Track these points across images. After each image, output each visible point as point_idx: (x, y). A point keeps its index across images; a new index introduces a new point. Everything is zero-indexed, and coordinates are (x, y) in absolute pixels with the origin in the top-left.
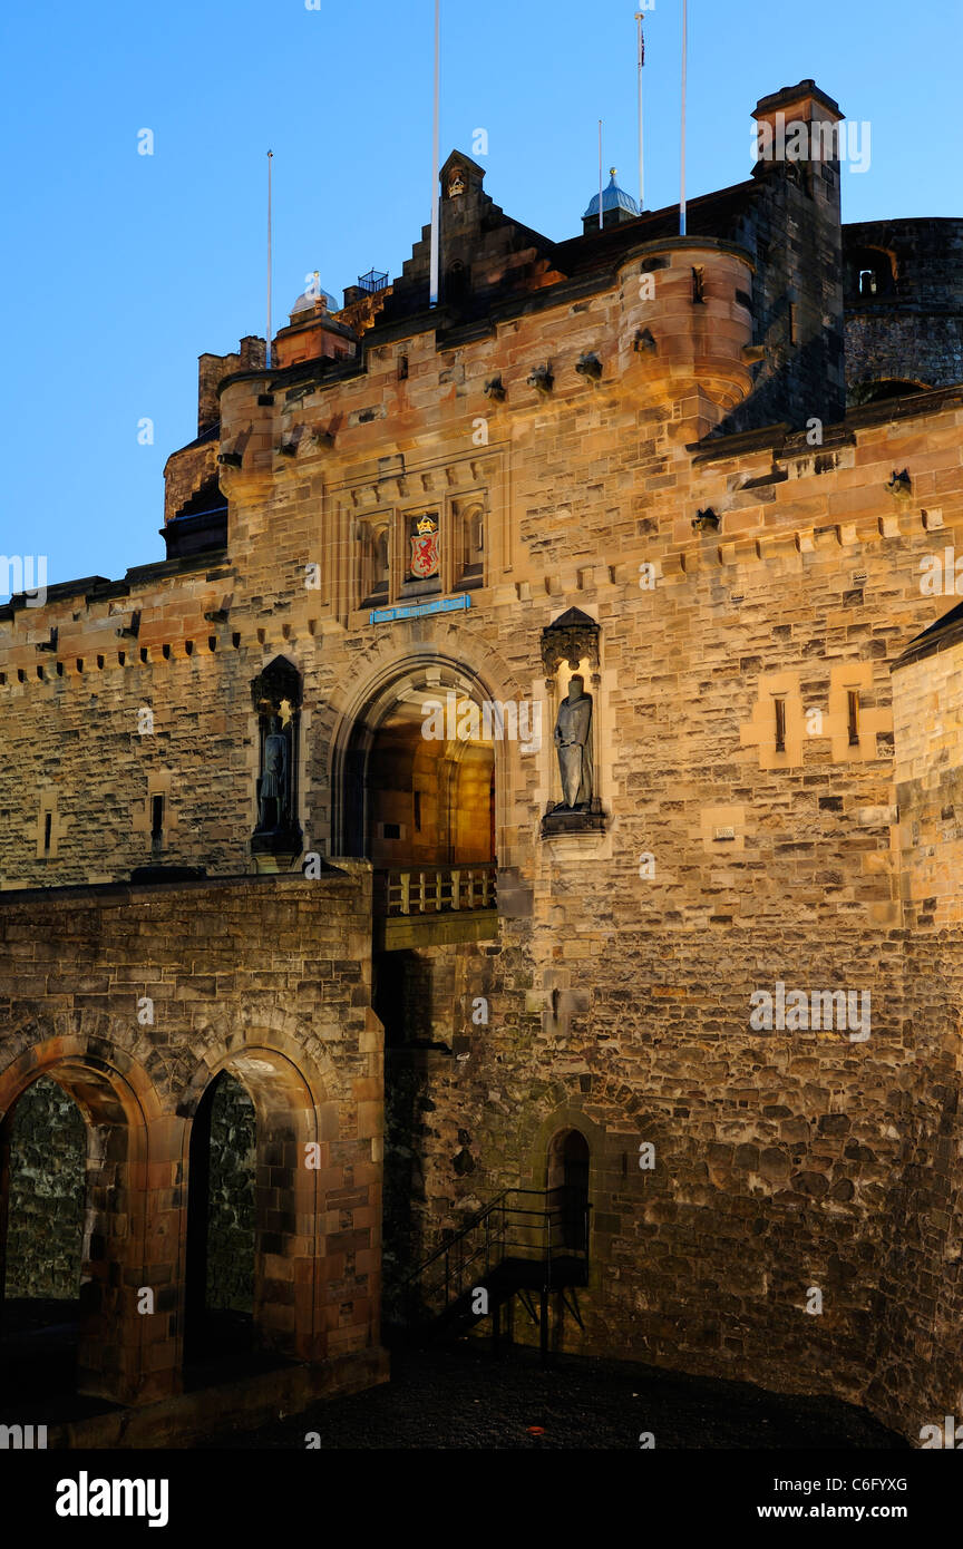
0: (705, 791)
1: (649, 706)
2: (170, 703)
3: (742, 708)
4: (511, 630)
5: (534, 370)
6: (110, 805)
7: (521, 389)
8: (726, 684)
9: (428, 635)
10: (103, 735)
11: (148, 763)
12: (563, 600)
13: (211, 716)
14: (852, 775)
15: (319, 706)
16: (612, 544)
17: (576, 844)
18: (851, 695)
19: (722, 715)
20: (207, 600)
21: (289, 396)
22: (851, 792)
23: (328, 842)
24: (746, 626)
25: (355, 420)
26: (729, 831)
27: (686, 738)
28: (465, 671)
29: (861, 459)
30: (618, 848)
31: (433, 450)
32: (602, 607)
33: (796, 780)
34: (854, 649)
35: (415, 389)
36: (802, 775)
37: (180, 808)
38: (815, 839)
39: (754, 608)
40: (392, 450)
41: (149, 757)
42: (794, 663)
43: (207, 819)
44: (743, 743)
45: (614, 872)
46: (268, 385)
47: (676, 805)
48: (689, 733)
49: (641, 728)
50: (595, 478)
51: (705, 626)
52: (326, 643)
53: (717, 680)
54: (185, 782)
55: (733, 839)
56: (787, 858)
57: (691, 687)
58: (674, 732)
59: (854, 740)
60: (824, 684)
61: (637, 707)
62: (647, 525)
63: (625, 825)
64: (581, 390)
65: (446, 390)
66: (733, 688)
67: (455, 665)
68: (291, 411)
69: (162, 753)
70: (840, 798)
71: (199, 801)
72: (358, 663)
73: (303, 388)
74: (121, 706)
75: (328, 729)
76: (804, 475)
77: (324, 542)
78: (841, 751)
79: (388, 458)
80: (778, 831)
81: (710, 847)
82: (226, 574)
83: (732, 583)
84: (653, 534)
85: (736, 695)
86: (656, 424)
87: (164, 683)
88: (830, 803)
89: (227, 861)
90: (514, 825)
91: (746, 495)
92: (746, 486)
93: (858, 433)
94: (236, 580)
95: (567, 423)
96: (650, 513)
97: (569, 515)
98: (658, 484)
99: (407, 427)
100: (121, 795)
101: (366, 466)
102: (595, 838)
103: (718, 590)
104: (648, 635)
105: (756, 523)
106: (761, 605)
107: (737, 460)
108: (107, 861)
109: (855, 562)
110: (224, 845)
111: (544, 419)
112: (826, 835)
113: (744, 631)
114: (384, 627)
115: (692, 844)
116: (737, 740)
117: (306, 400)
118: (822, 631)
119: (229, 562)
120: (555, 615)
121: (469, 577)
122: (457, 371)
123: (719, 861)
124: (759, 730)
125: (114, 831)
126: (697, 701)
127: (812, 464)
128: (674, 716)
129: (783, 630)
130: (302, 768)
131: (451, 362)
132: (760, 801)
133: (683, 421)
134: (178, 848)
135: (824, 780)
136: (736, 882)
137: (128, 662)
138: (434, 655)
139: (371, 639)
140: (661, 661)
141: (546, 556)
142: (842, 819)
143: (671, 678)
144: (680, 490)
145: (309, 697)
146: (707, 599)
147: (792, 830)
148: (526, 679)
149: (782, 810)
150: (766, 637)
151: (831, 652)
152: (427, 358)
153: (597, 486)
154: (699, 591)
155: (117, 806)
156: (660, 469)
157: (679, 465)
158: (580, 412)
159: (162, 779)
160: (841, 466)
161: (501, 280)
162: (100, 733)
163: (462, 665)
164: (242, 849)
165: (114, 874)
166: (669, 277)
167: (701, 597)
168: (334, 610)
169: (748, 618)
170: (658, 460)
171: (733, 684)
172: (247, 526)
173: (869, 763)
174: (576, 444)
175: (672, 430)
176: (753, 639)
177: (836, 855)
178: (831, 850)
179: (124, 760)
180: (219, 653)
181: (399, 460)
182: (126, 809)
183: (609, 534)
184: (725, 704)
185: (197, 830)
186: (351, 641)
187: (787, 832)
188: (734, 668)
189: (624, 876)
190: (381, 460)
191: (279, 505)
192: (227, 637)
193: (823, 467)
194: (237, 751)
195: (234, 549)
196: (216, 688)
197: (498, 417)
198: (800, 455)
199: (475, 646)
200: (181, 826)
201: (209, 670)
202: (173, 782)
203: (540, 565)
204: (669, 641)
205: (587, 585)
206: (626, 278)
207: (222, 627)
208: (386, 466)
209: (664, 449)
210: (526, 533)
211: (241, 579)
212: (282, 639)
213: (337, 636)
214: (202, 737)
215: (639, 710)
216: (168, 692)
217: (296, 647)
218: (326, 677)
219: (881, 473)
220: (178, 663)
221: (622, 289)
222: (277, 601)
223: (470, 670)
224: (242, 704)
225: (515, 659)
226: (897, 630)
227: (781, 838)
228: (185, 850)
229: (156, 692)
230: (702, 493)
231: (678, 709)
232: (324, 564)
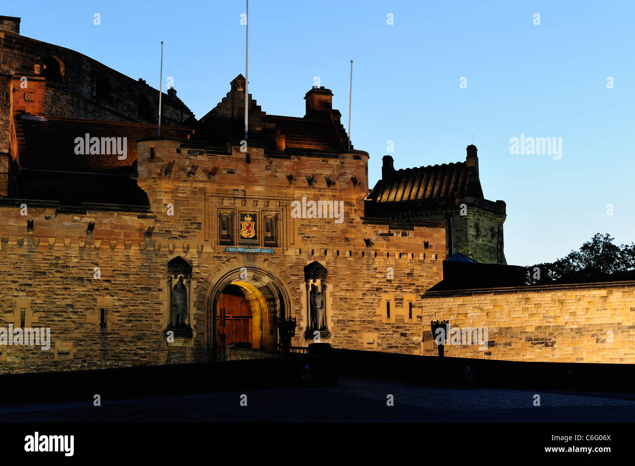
0: (364, 328)
1: (345, 299)
2: (111, 267)
3: (376, 303)
4: (291, 264)
5: (306, 176)
6: (70, 310)
7: (302, 181)
8: (372, 295)
9: (254, 260)
10: (65, 276)
11: (98, 293)
12: (313, 258)
13: (137, 276)
14: (410, 327)
15: (201, 280)
16: (334, 243)
18: (410, 304)
19: (370, 304)
20: (138, 227)
21: (189, 152)
22: (410, 332)
23: (206, 334)
24: (378, 278)
25: (225, 172)
26: (371, 341)
27: (358, 310)
28: (271, 276)
29: (415, 235)
30: (334, 344)
31: (259, 192)
32: (327, 263)
33: (393, 327)
34: (411, 290)
35: (254, 168)
36: (395, 326)
37: (119, 314)
38: (398, 345)
39: (380, 272)
40: (243, 188)
41: (98, 290)
42: (393, 292)
43: (136, 321)
44: (377, 314)
46: (180, 145)
47: (355, 332)
48: (359, 309)
49: (342, 305)
50: (327, 220)
51: (364, 276)
52: (204, 255)
53: (368, 293)
54: (123, 304)
56: (390, 350)
57: (360, 294)
58: (353, 308)
59: (411, 317)
60: (402, 299)
62: (347, 239)
63: (336, 337)
64: (325, 189)
65: (269, 172)
66: (374, 297)
67: (267, 273)
68: (191, 159)
69: (106, 289)
70: (406, 333)
71: (131, 313)
72: (221, 266)
73: (198, 151)
74: (77, 265)
75: (206, 290)
76: (398, 236)
77: (205, 215)
78: (407, 320)
79: (238, 190)
80: (388, 342)
81: (365, 345)
82: (150, 217)
83: (373, 264)
84: (349, 243)
85: (374, 299)
86: (350, 207)
87: (107, 258)
88: (403, 335)
89: (149, 339)
91: (380, 238)
92: (380, 235)
93: (415, 228)
94: (156, 221)
96: (348, 236)
97: (318, 230)
98: (351, 227)
99: (250, 181)
100: (78, 305)
101: (227, 190)
103: (368, 265)
104: (344, 275)
105: (384, 247)
106: (383, 272)
107: (377, 226)
108: (69, 336)
109: (411, 265)
110: (147, 332)
111: (307, 194)
112: (402, 344)
114: (233, 254)
115: (360, 344)
116: (375, 313)
117: (198, 156)
118: (401, 283)
119: (152, 212)
120: (309, 262)
121: (272, 242)
122: (273, 167)
124: (382, 310)
125: (74, 322)
126: (361, 299)
127: (401, 233)
128: (354, 303)
129: (389, 281)
130: (192, 304)
131: (271, 163)
132: (382, 332)
133: (359, 209)
134: (119, 332)
135: (402, 327)
138: (257, 268)
139: (227, 257)
140: (349, 284)
141: (309, 242)
142: (407, 340)
143: (353, 290)
144: (358, 231)
145: (195, 276)
146: (365, 267)
147: (392, 342)
148: (297, 283)
149: (389, 336)
150: (384, 282)
151: (404, 290)
152: (260, 158)
153: (328, 223)
154: (362, 264)
155: (76, 311)
157: (358, 223)
158: (322, 195)
159: (106, 301)
160: (409, 236)
161: (261, 130)
162: (62, 275)
163: (270, 274)
164: (158, 335)
165: (74, 341)
167: (363, 266)
168: (211, 243)
169: (378, 275)
170: (351, 219)
171: (374, 295)
172: (162, 199)
173: (415, 324)
175: (356, 211)
176: (380, 282)
177: (406, 350)
178: (404, 349)
179: (80, 290)
180: (142, 250)
181: (244, 192)
182: (81, 312)
183: (333, 239)
184: (371, 301)
185: (130, 325)
186: (217, 257)
188: (374, 290)
190: (235, 190)
191: (181, 195)
192: (150, 244)
193: (404, 235)
194: (154, 293)
195: (154, 208)
196: (140, 264)
197: (291, 189)
198: (399, 229)
199: (275, 268)
200: (119, 322)
201: (136, 256)
202: (114, 302)
203: (306, 244)
204: (351, 278)
205: (322, 255)
206: (346, 158)
207: (147, 239)
208: (236, 193)
209: (353, 216)
210: (300, 232)
211: (159, 221)
212: (181, 250)
213: (210, 253)
214: (132, 285)
215: (341, 299)
216: (110, 262)
217: (188, 254)
218: (204, 269)
219: (420, 241)
220: (116, 250)
221: (342, 161)
222: (180, 234)
223: (273, 276)
224: (157, 274)
225: (293, 275)
226: (422, 286)
227: (388, 344)
228: (123, 333)
229: (101, 261)
230: (366, 233)
231: (355, 301)
232: (205, 224)
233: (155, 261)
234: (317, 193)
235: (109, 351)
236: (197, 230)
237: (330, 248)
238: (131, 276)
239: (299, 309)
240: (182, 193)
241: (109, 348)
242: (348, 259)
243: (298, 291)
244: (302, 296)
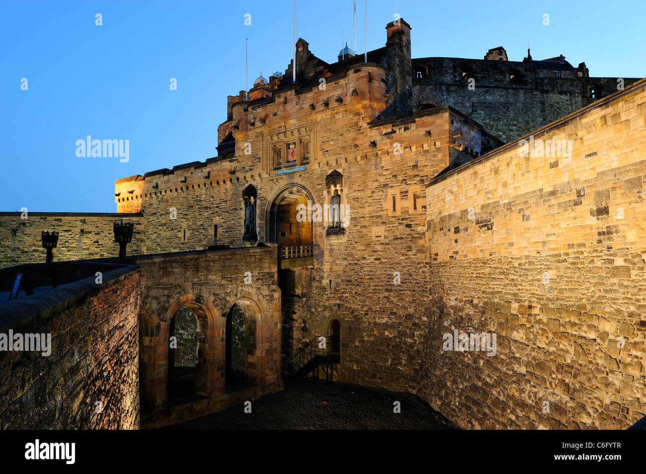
0: (373, 223)
1: (357, 198)
2: (219, 198)
3: (383, 199)
4: (317, 176)
5: (323, 101)
6: (202, 227)
7: (320, 107)
8: (379, 192)
9: (293, 178)
11: (213, 215)
12: (332, 167)
13: (231, 201)
14: (415, 218)
15: (262, 198)
16: (346, 151)
17: (336, 238)
18: (415, 195)
19: (378, 201)
20: (229, 168)
21: (253, 109)
22: (415, 223)
23: (265, 237)
24: (384, 175)
25: (272, 116)
26: (380, 234)
27: (368, 207)
29: (417, 127)
30: (348, 239)
31: (295, 124)
32: (343, 170)
33: (399, 219)
34: (415, 182)
35: (289, 107)
36: (400, 218)
37: (222, 228)
38: (404, 236)
39: (387, 170)
40: (283, 124)
41: (213, 213)
42: (398, 186)
43: (230, 231)
44: (384, 209)
45: (347, 246)
46: (246, 105)
47: (365, 227)
49: (354, 204)
50: (341, 132)
51: (373, 175)
52: (264, 180)
53: (376, 190)
54: (224, 221)
55: (380, 236)
56: (396, 242)
57: (369, 193)
58: (364, 206)
59: (415, 208)
60: (407, 192)
61: (353, 199)
62: (356, 146)
63: (350, 232)
64: (337, 107)
65: (298, 107)
66: (381, 193)
67: (301, 186)
68: (253, 113)
69: (217, 212)
70: (411, 224)
71: (227, 226)
72: (273, 186)
73: (257, 106)
74: (205, 199)
75: (265, 205)
76: (401, 131)
77: (263, 151)
78: (411, 211)
79: (281, 127)
80: (393, 234)
81: (374, 239)
82: (235, 160)
83: (380, 163)
84: (358, 148)
85: (381, 195)
86: (358, 117)
87: (217, 192)
88: (409, 226)
89: (236, 243)
90: (318, 233)
91: (384, 137)
92: (384, 135)
93: (416, 120)
94: (237, 162)
95: (333, 116)
96: (357, 143)
97: (334, 143)
98: (359, 134)
99: (286, 118)
100: (205, 224)
101: (275, 129)
102: (341, 236)
103: (376, 165)
104: (356, 178)
105: (387, 145)
107: (382, 127)
108: (202, 243)
109: (416, 157)
110: (235, 239)
111: (326, 115)
112: (407, 235)
113: (384, 176)
114: (280, 175)
115: (369, 238)
116: (382, 208)
117: (257, 110)
118: (406, 177)
119: (235, 157)
120: (330, 172)
121: (305, 161)
122: (301, 101)
123: (377, 243)
124: (388, 205)
125: (203, 235)
126: (371, 197)
127: (403, 129)
128: (364, 201)
129: (395, 176)
130: (257, 216)
131: (299, 99)
132: (388, 225)
133: (366, 116)
134: (222, 240)
135: (407, 219)
136: (382, 248)
137: (207, 186)
138: (295, 184)
139: (277, 179)
140: (360, 185)
141: (327, 155)
142: (412, 230)
143: (363, 190)
144: (365, 136)
145: (259, 196)
146: (373, 167)
147: (398, 234)
148: (321, 190)
149: (395, 228)
150: (390, 178)
151: (408, 183)
152: (292, 97)
153: (342, 135)
154: (371, 165)
155: (204, 227)
156: (359, 130)
157: (365, 128)
158: (336, 113)
159: (217, 220)
160: (412, 129)
161: (314, 75)
162: (199, 206)
163: (303, 186)
164: (240, 240)
165: (203, 247)
166: (361, 74)
167: (371, 167)
168: (266, 170)
169: (385, 173)
170: (359, 127)
172: (240, 146)
173: (420, 214)
174: (336, 122)
175: (363, 118)
176: (387, 179)
177: (410, 241)
178: (409, 239)
179: (206, 214)
180: (233, 183)
181: (284, 127)
182: (207, 228)
183: (345, 148)
184: (378, 198)
185: (227, 234)
186: (271, 180)
187: (396, 234)
188: (381, 187)
189: (350, 247)
190: (279, 127)
192: (236, 179)
193: (406, 129)
194: (238, 211)
195: (237, 153)
196: (232, 193)
197: (313, 115)
198: (400, 125)
199: (307, 181)
200: (222, 233)
201: (230, 188)
202: (220, 221)
203: (326, 157)
204: (362, 179)
205: (339, 163)
206: (350, 74)
207: (234, 176)
208: (280, 129)
209: (361, 124)
210: (321, 148)
211: (239, 162)
212: (251, 179)
213: (267, 178)
214: (228, 207)
216: (218, 195)
217: (255, 181)
218: (264, 190)
219: (422, 131)
220: (221, 186)
221: (348, 78)
222: (250, 168)
223: (305, 188)
224: (239, 198)
225: (318, 185)
226: (427, 176)
227: (394, 236)
229: (215, 195)
230: (372, 137)
231: (365, 199)
232: (263, 157)
233: (238, 190)
236: (258, 163)
238: (228, 202)
242: (360, 163)
243: (322, 197)
244: (325, 200)
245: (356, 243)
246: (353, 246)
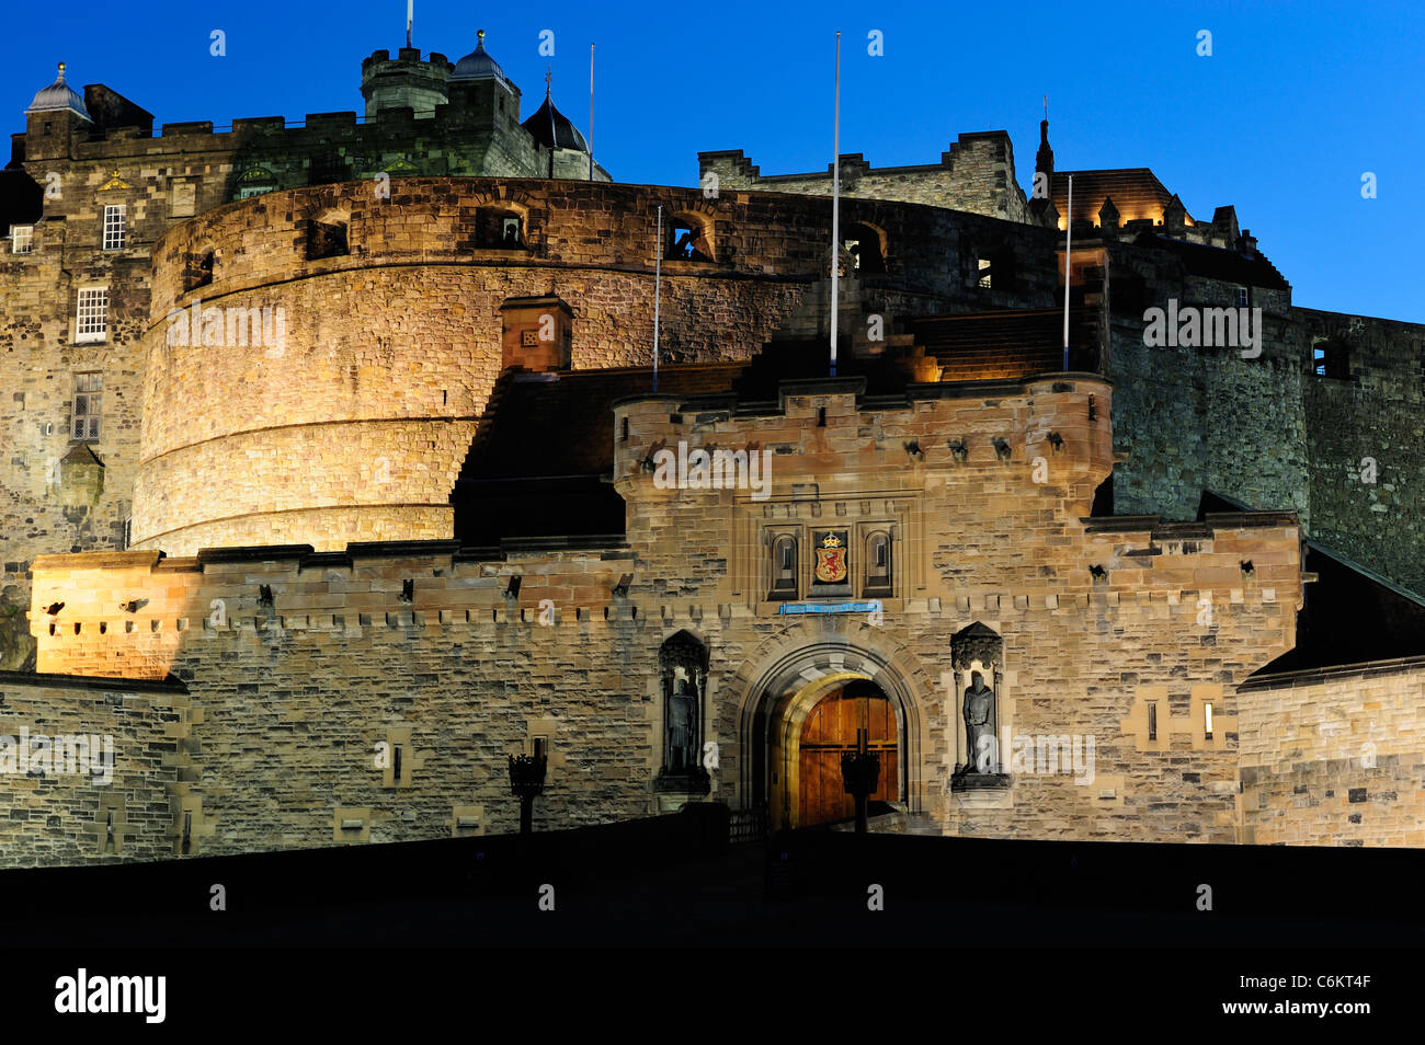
1: (1045, 701)
2: (554, 659)
3: (1123, 708)
4: (921, 632)
5: (949, 442)
6: (479, 743)
7: (940, 452)
8: (1110, 690)
9: (839, 629)
10: (470, 681)
11: (528, 709)
12: (970, 615)
13: (603, 674)
14: (1207, 760)
15: (727, 675)
16: (1017, 580)
17: (987, 797)
18: (1208, 706)
19: (1106, 711)
20: (602, 577)
21: (699, 419)
22: (1207, 771)
23: (737, 786)
24: (1126, 651)
26: (1111, 793)
28: (877, 661)
29: (1218, 549)
30: (1018, 801)
31: (848, 485)
32: (1003, 624)
33: (1165, 760)
34: (1209, 675)
35: (833, 437)
36: (1169, 757)
37: (567, 750)
38: (1178, 801)
39: (1132, 639)
40: (810, 479)
41: (529, 704)
42: (1164, 680)
43: (599, 761)
44: (1123, 732)
45: (1016, 818)
46: (678, 407)
48: (1079, 722)
49: (1038, 715)
50: (1001, 530)
51: (1092, 648)
52: (733, 625)
53: (1101, 686)
54: (575, 728)
55: (1114, 798)
56: (1156, 813)
57: (1081, 690)
58: (1067, 720)
59: (1209, 736)
61: (1035, 700)
62: (1047, 570)
63: (1025, 785)
64: (991, 464)
65: (866, 442)
66: (1115, 694)
67: (867, 654)
68: (702, 432)
69: (545, 702)
70: (1199, 774)
71: (590, 746)
72: (768, 644)
73: (718, 415)
74: (492, 657)
75: (737, 694)
76: (1175, 553)
77: (734, 542)
78: (1199, 743)
79: (802, 485)
80: (1150, 794)
81: (1096, 803)
82: (625, 556)
83: (1114, 620)
84: (1052, 577)
85: (1117, 699)
86: (1054, 499)
87: (547, 641)
88: (1191, 777)
89: (625, 797)
90: (924, 780)
91: (1129, 561)
92: (1128, 555)
94: (635, 563)
95: (976, 486)
96: (1049, 562)
97: (978, 554)
98: (1056, 542)
99: (825, 465)
100: (493, 735)
101: (779, 488)
102: (1000, 794)
103: (1102, 623)
104: (1044, 649)
105: (1137, 581)
106: (1137, 637)
107: (1122, 535)
108: (477, 793)
110: (622, 784)
111: (955, 479)
112: (1187, 799)
113: (1124, 654)
114: (794, 618)
115: (1081, 801)
116: (1118, 729)
117: (717, 425)
118: (1185, 660)
119: (628, 546)
120: (961, 626)
121: (880, 587)
122: (875, 430)
123: (1103, 813)
124: (1137, 724)
125: (485, 767)
126: (1087, 700)
127: (1180, 547)
128: (1067, 709)
129: (1155, 657)
130: (709, 724)
131: (871, 421)
132: (1136, 773)
133: (1077, 500)
134: (567, 784)
135: (1186, 761)
136: (1117, 828)
137: (501, 618)
138: (846, 645)
139: (781, 626)
140: (1056, 669)
141: (957, 582)
142: (1200, 788)
143: (1064, 681)
144: (1075, 548)
145: (715, 667)
146: (1094, 628)
147: (1162, 795)
148: (935, 671)
149: (1154, 780)
150: (1142, 660)
151: (1192, 676)
152: (847, 413)
153: (1003, 536)
154: (1087, 623)
155: (489, 745)
156: (1058, 532)
157: (1074, 531)
158: (987, 479)
159: (544, 724)
160: (1203, 552)
161: (882, 353)
162: (466, 678)
163: (874, 655)
164: (642, 788)
165: (486, 804)
166: (1073, 399)
167: (1089, 627)
168: (745, 600)
169: (1127, 646)
170: (1055, 525)
171: (1115, 691)
172: (648, 518)
173: (1220, 752)
174: (984, 503)
175: (1068, 505)
176: (1132, 660)
177: (1196, 813)
178: (1191, 809)
179: (498, 705)
180: (612, 622)
181: (814, 488)
182: (500, 748)
183: (1014, 572)
184: (1109, 704)
185: (588, 770)
186: (760, 625)
187: (1158, 795)
188: (1116, 679)
189: (1024, 821)
190: (796, 486)
191: (685, 506)
192: (626, 609)
193: (1187, 549)
194: (634, 705)
195: (632, 536)
196: (609, 650)
197: (915, 471)
198: (1173, 538)
199: (886, 643)
200: (569, 765)
201: (601, 634)
202: (559, 727)
203: (951, 587)
204: (1061, 654)
205: (991, 607)
206: (1037, 391)
207: (620, 600)
208: (798, 491)
209: (1061, 517)
210: (938, 562)
211: (642, 562)
212: (687, 617)
213: (746, 619)
214: (593, 691)
215: (1036, 702)
216: (552, 649)
217: (702, 624)
218: (734, 652)
219: (1232, 562)
220: (563, 625)
221: (1031, 398)
222: (683, 585)
223: (881, 660)
224: (640, 667)
225: (923, 655)
226: (1240, 665)
227: (1151, 799)
228: (575, 787)
229: (536, 649)
230: (1092, 553)
231: (1069, 704)
232: (734, 561)
233: (636, 642)
234: (977, 474)
235: (549, 822)
236: (718, 575)
237: (1008, 591)
238: (590, 674)
239: (940, 727)
240: (687, 503)
241: (550, 815)
242: (1054, 613)
243: (937, 688)
244: (945, 698)
245: (1041, 811)
246: (1033, 818)
